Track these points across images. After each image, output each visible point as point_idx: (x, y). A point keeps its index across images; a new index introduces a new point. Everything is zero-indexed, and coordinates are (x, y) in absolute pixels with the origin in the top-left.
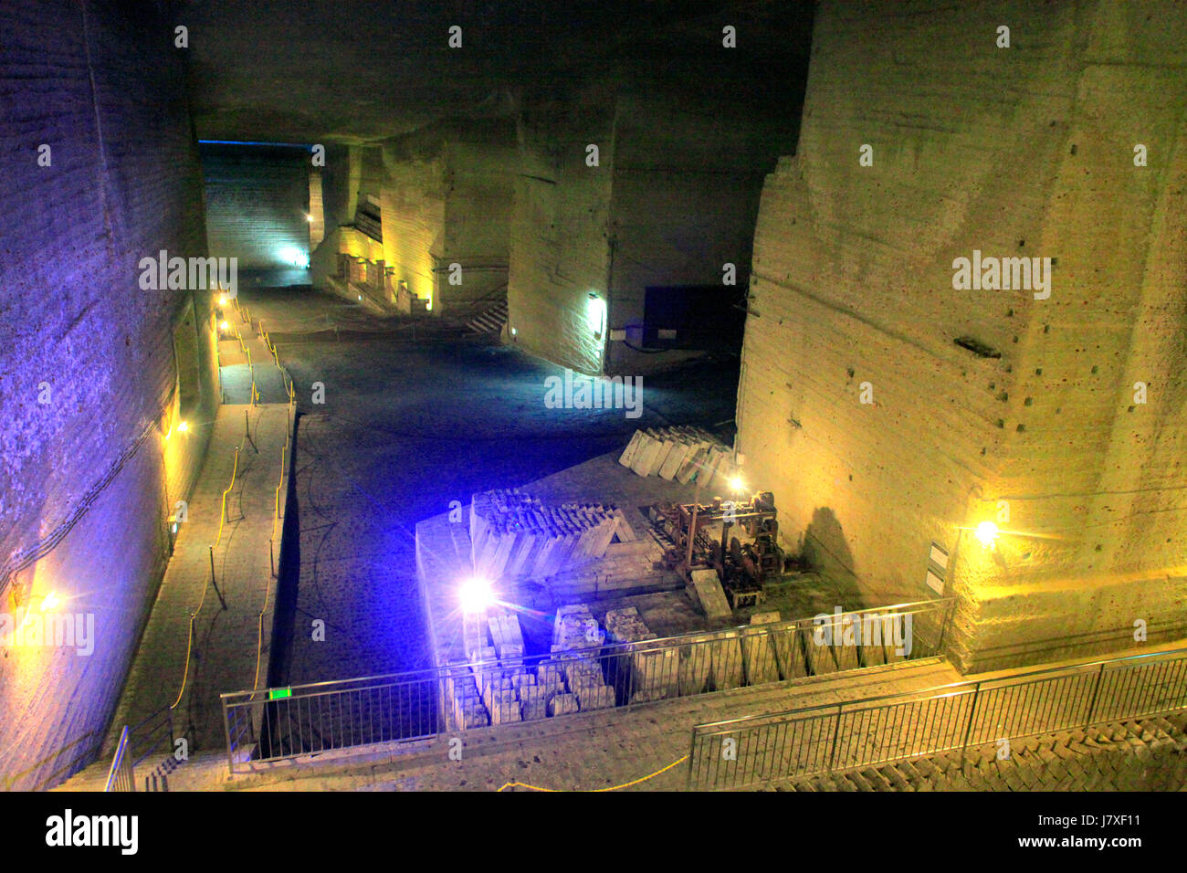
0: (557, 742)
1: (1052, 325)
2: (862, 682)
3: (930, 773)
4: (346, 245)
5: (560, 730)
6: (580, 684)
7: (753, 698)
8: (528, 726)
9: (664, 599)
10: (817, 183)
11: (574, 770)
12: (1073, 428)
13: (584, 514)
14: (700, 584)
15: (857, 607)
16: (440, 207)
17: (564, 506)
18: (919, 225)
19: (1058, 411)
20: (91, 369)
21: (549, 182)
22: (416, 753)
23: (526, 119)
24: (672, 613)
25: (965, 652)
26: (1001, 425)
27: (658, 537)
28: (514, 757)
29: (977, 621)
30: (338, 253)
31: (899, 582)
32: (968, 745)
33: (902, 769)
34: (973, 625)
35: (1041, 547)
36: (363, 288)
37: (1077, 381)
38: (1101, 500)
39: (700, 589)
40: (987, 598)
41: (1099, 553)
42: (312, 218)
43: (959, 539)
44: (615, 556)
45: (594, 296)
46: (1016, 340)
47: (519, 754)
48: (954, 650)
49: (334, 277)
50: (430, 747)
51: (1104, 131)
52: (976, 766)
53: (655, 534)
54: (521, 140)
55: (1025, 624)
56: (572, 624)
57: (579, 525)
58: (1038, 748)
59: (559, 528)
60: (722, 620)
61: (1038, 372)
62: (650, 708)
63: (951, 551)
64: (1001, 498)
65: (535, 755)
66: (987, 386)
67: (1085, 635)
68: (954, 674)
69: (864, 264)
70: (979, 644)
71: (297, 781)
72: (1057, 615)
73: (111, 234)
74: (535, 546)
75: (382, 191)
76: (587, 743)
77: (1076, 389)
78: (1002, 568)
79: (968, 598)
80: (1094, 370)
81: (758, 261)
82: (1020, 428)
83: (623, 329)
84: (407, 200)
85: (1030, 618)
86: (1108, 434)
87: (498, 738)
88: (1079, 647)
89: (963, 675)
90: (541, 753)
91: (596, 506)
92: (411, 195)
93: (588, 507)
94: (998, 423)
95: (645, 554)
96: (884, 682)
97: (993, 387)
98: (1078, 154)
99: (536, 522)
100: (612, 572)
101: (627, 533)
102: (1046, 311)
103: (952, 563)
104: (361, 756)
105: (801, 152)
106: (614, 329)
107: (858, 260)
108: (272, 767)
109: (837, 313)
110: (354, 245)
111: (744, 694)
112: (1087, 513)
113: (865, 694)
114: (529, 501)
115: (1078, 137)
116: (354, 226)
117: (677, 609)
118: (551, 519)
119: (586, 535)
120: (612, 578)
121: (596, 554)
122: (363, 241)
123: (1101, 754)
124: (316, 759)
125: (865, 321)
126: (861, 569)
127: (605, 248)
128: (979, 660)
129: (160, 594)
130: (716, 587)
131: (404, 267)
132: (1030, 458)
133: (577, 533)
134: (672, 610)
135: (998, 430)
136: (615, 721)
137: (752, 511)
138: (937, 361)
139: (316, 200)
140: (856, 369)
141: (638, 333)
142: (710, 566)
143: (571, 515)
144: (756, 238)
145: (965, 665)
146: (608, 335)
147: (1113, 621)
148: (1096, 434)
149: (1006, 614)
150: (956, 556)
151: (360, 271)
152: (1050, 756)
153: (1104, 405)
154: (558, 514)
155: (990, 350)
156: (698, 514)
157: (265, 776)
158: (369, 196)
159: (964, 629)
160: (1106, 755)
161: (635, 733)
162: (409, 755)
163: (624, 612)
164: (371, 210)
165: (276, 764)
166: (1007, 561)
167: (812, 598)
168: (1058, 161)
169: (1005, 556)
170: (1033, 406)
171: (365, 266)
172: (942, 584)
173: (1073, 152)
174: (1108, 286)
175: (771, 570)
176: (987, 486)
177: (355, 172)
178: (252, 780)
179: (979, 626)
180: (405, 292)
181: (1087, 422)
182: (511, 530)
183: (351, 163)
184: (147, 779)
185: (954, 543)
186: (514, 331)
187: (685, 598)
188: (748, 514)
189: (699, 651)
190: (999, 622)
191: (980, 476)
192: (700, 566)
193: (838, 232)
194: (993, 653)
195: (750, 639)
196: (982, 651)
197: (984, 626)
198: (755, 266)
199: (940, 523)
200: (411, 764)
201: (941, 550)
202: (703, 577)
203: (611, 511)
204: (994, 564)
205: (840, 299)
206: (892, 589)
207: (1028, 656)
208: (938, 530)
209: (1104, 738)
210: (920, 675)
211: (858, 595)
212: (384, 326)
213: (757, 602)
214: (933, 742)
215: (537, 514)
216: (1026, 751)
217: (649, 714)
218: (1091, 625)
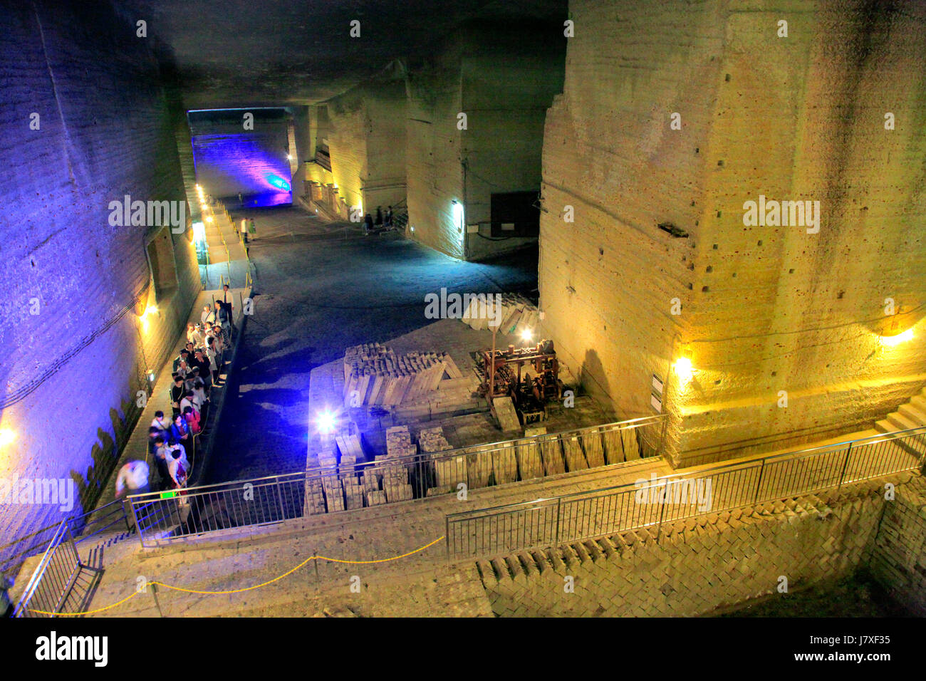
0: (368, 525)
1: (723, 211)
2: (598, 477)
3: (634, 542)
4: (310, 174)
5: (372, 516)
6: (389, 483)
7: (515, 491)
8: (350, 513)
9: (474, 419)
10: (576, 112)
11: (376, 544)
12: (747, 287)
13: (422, 361)
14: (499, 407)
15: (612, 420)
16: (364, 143)
17: (408, 355)
18: (637, 140)
19: (734, 275)
20: (58, 275)
21: (427, 122)
22: (269, 533)
23: (411, 80)
24: (478, 429)
25: (675, 453)
26: (691, 287)
27: (479, 374)
28: (336, 536)
29: (682, 431)
30: (305, 181)
31: (636, 402)
32: (663, 521)
33: (614, 540)
34: (679, 433)
35: (728, 375)
36: (319, 204)
37: (747, 251)
38: (772, 340)
39: (498, 411)
40: (688, 414)
41: (774, 377)
42: (291, 157)
43: (669, 371)
44: (445, 389)
45: (455, 202)
46: (697, 224)
47: (340, 533)
48: (669, 452)
49: (303, 198)
50: (279, 528)
51: (750, 62)
52: (669, 536)
53: (477, 371)
54: (409, 94)
55: (717, 432)
56: (394, 440)
57: (416, 368)
58: (717, 521)
59: (401, 371)
60: (513, 432)
61: (715, 247)
62: (439, 499)
63: (664, 381)
64: (694, 341)
65: (351, 534)
66: (681, 259)
67: (765, 437)
68: (668, 469)
69: (606, 170)
70: (684, 447)
71: (187, 552)
72: (745, 423)
73: (75, 182)
74: (383, 384)
75: (329, 136)
76: (389, 525)
77: (746, 258)
78: (699, 392)
79: (676, 415)
80: (760, 243)
81: (545, 172)
82: (705, 289)
83: (476, 224)
84: (344, 141)
85: (722, 427)
86: (775, 290)
87: (327, 523)
88: (762, 445)
89: (674, 469)
90: (356, 532)
91: (431, 354)
92: (347, 138)
93: (425, 354)
94: (690, 285)
95: (468, 386)
96: (615, 476)
97: (685, 259)
98: (731, 81)
99: (386, 367)
100: (441, 400)
101: (454, 371)
102: (717, 201)
103: (666, 389)
104: (230, 535)
105: (566, 91)
106: (469, 225)
107: (602, 168)
108: (171, 543)
109: (592, 208)
110: (315, 174)
111: (509, 488)
112: (763, 349)
113: (599, 486)
114: (385, 351)
115: (730, 68)
116: (315, 161)
117: (482, 427)
118: (398, 364)
119: (419, 375)
120: (441, 404)
121: (432, 387)
122: (321, 171)
123: (763, 524)
124: (200, 537)
125: (608, 213)
126: (615, 393)
127: (460, 167)
128: (685, 458)
129: (139, 423)
130: (511, 409)
131: (345, 188)
132: (715, 311)
133: (413, 374)
134: (479, 426)
135: (689, 291)
136: (412, 509)
137: (537, 354)
138: (651, 241)
139: (292, 145)
140: (604, 248)
141: (488, 228)
142: (509, 394)
143: (412, 361)
144: (543, 155)
145: (675, 462)
146: (466, 230)
147: (787, 425)
148: (766, 291)
149: (704, 425)
150: (667, 383)
151: (318, 192)
152: (723, 526)
153: (770, 269)
154: (403, 361)
155: (681, 231)
156: (496, 358)
157: (166, 549)
158: (324, 140)
159: (674, 437)
160: (766, 524)
161: (425, 517)
162: (264, 535)
163: (434, 430)
164: (324, 149)
165: (174, 541)
166: (703, 387)
167: (582, 415)
168: (716, 87)
169: (701, 383)
170: (713, 272)
171: (320, 188)
172: (661, 404)
173: (727, 79)
174: (765, 179)
175: (552, 396)
176: (683, 332)
177: (314, 123)
178: (156, 551)
179: (683, 434)
180: (344, 205)
181: (758, 282)
182: (366, 373)
183: (310, 118)
184: (91, 550)
185: (666, 374)
186: (412, 229)
187: (490, 417)
188: (535, 357)
189: (483, 458)
190: (699, 431)
191: (680, 326)
192: (502, 395)
193: (590, 148)
194: (696, 453)
195: (521, 447)
196: (688, 451)
197: (688, 434)
198: (544, 176)
199: (658, 360)
200: (263, 540)
201: (658, 380)
202: (502, 403)
203: (441, 357)
204: (693, 389)
205: (593, 197)
206: (633, 408)
207: (723, 454)
208: (657, 365)
209: (767, 512)
210: (642, 471)
211: (613, 412)
212: (327, 230)
213: (541, 420)
214: (641, 519)
215: (388, 361)
216: (708, 524)
217: (438, 504)
218: (770, 430)
